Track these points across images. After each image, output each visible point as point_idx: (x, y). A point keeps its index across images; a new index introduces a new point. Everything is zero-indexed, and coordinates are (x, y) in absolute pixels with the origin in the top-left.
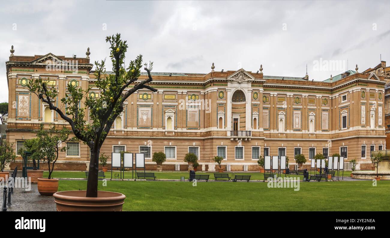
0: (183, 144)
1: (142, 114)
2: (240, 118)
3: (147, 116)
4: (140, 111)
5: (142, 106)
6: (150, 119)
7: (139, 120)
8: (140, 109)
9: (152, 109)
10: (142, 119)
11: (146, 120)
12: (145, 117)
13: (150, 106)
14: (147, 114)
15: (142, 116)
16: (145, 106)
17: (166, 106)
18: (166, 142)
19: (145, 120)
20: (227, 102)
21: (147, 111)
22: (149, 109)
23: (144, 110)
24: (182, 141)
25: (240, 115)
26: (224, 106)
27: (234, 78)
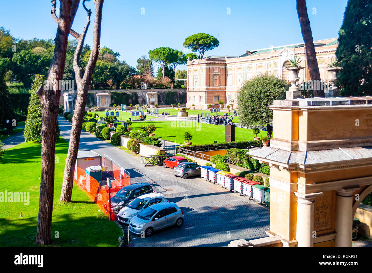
20: (278, 68)
26: (277, 71)
27: (282, 54)
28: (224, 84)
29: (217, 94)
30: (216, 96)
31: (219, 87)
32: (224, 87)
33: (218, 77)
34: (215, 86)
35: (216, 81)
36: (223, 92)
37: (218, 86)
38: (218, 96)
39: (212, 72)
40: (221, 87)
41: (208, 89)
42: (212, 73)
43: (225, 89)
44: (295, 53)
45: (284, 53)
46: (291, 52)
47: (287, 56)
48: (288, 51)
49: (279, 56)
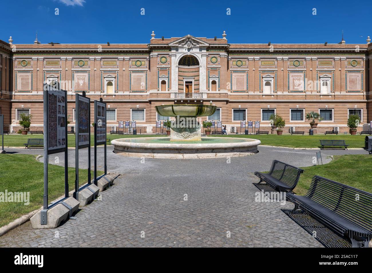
0: (125, 106)
1: (78, 79)
2: (194, 81)
3: (84, 81)
4: (75, 77)
5: (78, 72)
6: (87, 84)
7: (75, 84)
8: (76, 75)
9: (89, 74)
10: (78, 83)
11: (83, 84)
12: (81, 82)
13: (87, 72)
14: (84, 79)
15: (78, 81)
16: (81, 72)
17: (105, 71)
19: (81, 85)
20: (171, 66)
21: (83, 76)
22: (86, 74)
23: (80, 76)
25: (194, 78)
26: (167, 70)
27: (180, 44)
28: (6, 88)
32: (7, 93)
43: (10, 97)
44: (210, 44)
45: (186, 43)
46: (202, 44)
47: (191, 48)
48: (195, 41)
49: (173, 46)
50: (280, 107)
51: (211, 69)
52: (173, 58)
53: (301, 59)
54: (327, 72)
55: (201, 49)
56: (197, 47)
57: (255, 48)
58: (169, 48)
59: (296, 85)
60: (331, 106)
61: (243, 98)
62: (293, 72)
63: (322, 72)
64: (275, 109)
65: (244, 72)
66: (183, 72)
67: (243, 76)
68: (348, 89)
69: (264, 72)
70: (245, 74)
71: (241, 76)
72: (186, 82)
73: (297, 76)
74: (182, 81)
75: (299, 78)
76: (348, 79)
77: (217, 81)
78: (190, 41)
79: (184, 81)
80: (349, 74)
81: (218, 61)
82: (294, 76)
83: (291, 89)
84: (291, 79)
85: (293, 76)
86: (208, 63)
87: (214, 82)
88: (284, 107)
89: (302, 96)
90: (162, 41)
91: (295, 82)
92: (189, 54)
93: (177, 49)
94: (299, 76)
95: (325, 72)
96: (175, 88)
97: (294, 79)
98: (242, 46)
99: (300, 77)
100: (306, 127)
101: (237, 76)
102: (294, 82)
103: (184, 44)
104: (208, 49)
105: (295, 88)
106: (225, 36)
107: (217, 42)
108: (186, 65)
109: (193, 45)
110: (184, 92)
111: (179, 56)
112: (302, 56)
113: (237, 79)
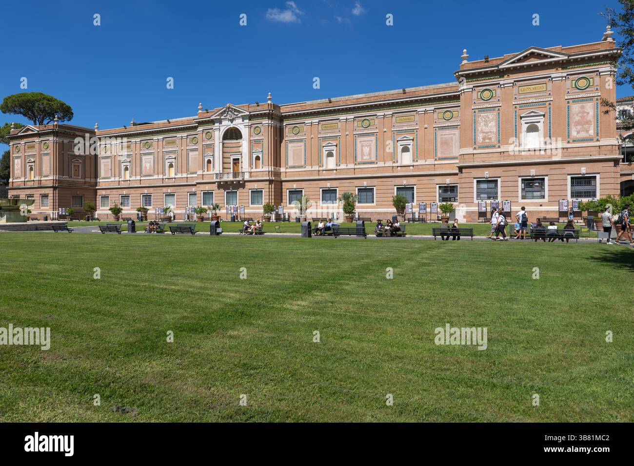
0: (182, 190)
1: (146, 162)
3: (150, 164)
4: (143, 160)
5: (145, 154)
6: (153, 167)
7: (143, 168)
8: (144, 157)
9: (154, 156)
10: (146, 167)
12: (148, 165)
13: (152, 154)
14: (150, 162)
15: (145, 165)
16: (148, 154)
17: (167, 152)
18: (165, 190)
19: (148, 168)
20: (214, 142)
21: (150, 158)
23: (147, 159)
24: (185, 187)
25: (241, 154)
26: (211, 147)
27: (222, 116)
28: (93, 175)
29: (78, 192)
30: (75, 196)
31: (83, 180)
32: (93, 180)
33: (81, 161)
34: (74, 177)
35: (77, 168)
36: (91, 189)
37: (80, 177)
38: (82, 197)
39: (68, 151)
40: (88, 180)
41: (60, 181)
42: (69, 153)
43: (96, 184)
44: (250, 112)
45: (228, 114)
46: (242, 112)
47: (233, 118)
48: (235, 110)
49: (216, 119)
50: (343, 185)
51: (255, 142)
52: (217, 133)
53: (372, 117)
54: (407, 132)
55: (244, 118)
56: (239, 117)
57: (314, 108)
58: (213, 122)
59: (365, 153)
60: (412, 181)
61: (300, 175)
62: (361, 136)
63: (400, 132)
64: (337, 189)
65: (301, 141)
66: (231, 147)
67: (301, 146)
68: (439, 155)
69: (325, 139)
70: (302, 144)
71: (298, 146)
72: (234, 160)
73: (367, 141)
74: (230, 158)
75: (369, 144)
76: (439, 140)
77: (260, 156)
78: (231, 111)
79: (232, 159)
80: (440, 133)
81: (262, 131)
82: (363, 141)
83: (359, 160)
84: (359, 145)
85: (361, 141)
86: (250, 135)
87: (258, 158)
88: (348, 185)
89: (372, 169)
90: (206, 114)
91: (364, 150)
92: (232, 126)
93: (220, 121)
94: (369, 141)
95: (405, 132)
96: (218, 167)
97: (362, 146)
98: (299, 108)
99: (371, 142)
100: (375, 212)
101: (294, 147)
102: (362, 150)
103: (226, 115)
104: (251, 117)
105: (365, 158)
106: (270, 99)
107: (259, 108)
108: (234, 139)
109: (234, 115)
110: (232, 171)
111: (223, 129)
112: (372, 112)
113: (294, 150)
